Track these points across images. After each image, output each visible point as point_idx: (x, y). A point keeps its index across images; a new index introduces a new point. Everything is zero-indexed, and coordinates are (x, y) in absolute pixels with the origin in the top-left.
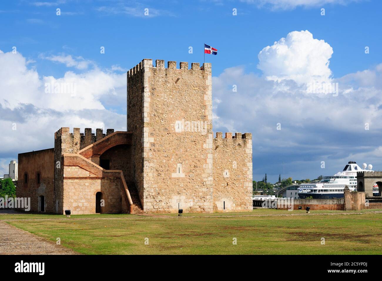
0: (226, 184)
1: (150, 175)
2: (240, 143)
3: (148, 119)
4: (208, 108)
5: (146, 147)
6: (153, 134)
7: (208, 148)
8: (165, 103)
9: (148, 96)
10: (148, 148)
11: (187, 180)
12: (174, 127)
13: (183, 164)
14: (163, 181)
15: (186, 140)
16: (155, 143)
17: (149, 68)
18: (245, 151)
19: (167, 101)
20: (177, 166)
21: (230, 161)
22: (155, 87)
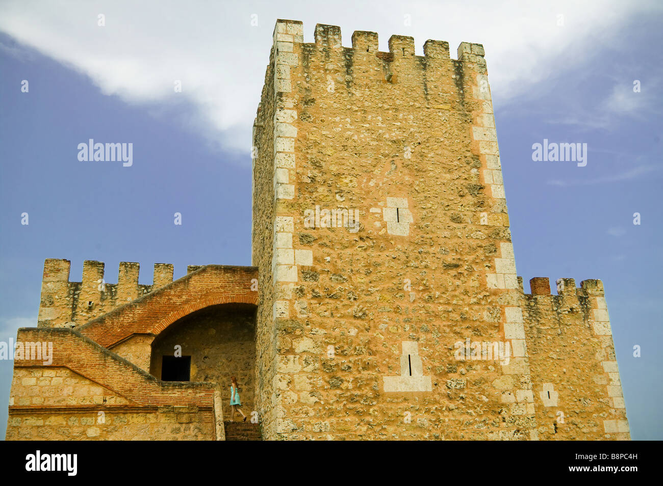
0: (553, 427)
1: (303, 382)
2: (574, 306)
3: (292, 189)
4: (488, 164)
5: (287, 283)
6: (309, 240)
7: (501, 286)
8: (349, 143)
9: (290, 120)
10: (292, 286)
11: (441, 401)
12: (382, 216)
13: (421, 341)
14: (350, 406)
15: (428, 261)
16: (319, 268)
17: (292, 45)
18: (590, 328)
19: (356, 137)
20: (400, 349)
21: (555, 356)
22: (312, 97)
